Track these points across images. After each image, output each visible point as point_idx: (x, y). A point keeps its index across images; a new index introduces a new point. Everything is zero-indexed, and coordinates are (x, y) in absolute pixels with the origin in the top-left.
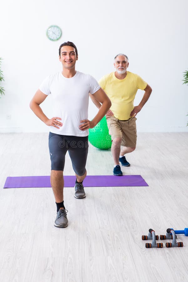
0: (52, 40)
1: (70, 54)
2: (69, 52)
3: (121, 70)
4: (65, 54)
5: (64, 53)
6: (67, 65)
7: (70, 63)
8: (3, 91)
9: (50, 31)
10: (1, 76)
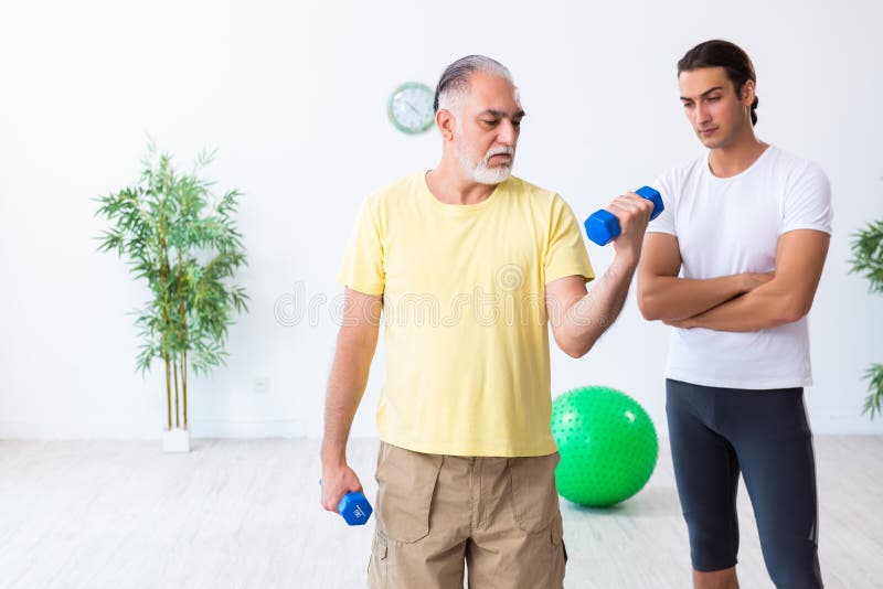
0: (409, 131)
8: (244, 299)
9: (398, 100)
10: (239, 250)
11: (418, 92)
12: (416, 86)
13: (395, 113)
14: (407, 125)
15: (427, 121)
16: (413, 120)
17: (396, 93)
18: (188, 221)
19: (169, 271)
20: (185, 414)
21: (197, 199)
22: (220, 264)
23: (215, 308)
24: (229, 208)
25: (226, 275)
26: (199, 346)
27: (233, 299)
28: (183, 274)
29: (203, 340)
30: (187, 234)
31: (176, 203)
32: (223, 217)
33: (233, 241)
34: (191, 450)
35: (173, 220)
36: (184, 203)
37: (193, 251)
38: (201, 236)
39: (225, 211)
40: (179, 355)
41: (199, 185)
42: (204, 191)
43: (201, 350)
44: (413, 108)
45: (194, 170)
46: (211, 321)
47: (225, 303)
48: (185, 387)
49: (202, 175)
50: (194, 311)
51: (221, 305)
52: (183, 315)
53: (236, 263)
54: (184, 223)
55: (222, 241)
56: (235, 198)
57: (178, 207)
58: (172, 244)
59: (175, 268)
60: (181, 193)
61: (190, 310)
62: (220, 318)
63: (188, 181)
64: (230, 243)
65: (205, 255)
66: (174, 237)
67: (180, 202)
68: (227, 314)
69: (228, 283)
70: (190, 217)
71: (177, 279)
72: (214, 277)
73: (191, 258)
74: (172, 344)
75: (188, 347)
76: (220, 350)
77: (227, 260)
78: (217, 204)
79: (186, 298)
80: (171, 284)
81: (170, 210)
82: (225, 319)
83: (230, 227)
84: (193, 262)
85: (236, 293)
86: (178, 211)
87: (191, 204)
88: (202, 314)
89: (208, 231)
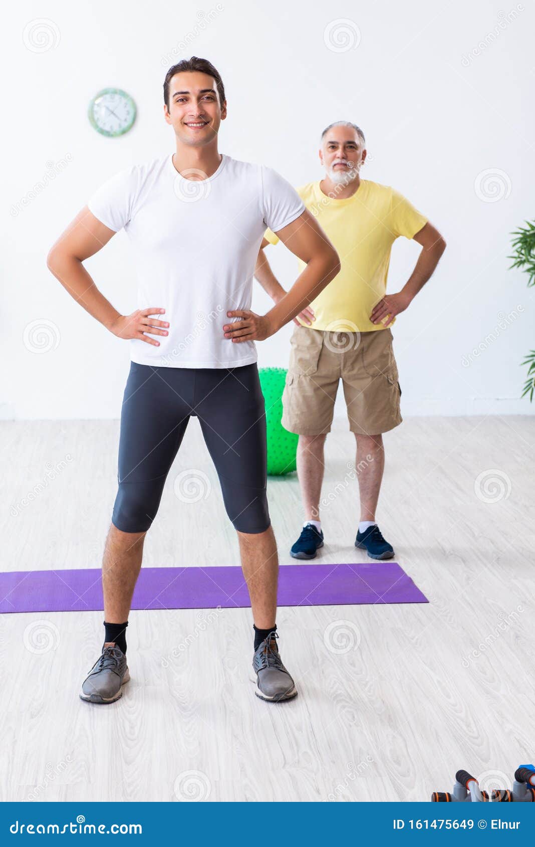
0: (108, 134)
1: (199, 99)
2: (197, 93)
3: (341, 169)
4: (182, 100)
5: (180, 96)
6: (191, 134)
7: (201, 127)
9: (98, 105)
11: (117, 97)
12: (115, 92)
13: (96, 117)
14: (107, 128)
15: (125, 125)
17: (97, 98)
44: (112, 113)
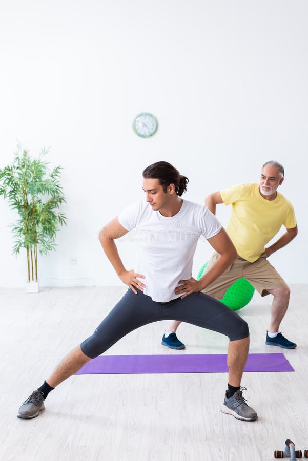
0: (143, 136)
3: (266, 190)
8: (64, 219)
9: (138, 121)
10: (61, 195)
11: (147, 117)
12: (146, 114)
13: (137, 127)
14: (142, 133)
15: (152, 131)
16: (145, 131)
17: (137, 118)
18: (36, 181)
19: (28, 206)
20: (36, 274)
21: (41, 171)
22: (52, 202)
23: (50, 223)
24: (56, 175)
25: (56, 207)
26: (43, 241)
27: (59, 220)
28: (34, 207)
29: (44, 238)
30: (36, 187)
31: (31, 173)
32: (54, 179)
33: (59, 191)
34: (39, 292)
35: (30, 181)
36: (35, 173)
37: (39, 196)
38: (43, 189)
39: (54, 177)
40: (33, 246)
41: (42, 164)
42: (44, 167)
43: (44, 243)
44: (145, 125)
45: (40, 158)
46: (48, 229)
47: (55, 221)
48: (36, 261)
49: (43, 159)
50: (40, 224)
51: (53, 221)
52: (35, 227)
53: (60, 202)
54: (35, 182)
55: (53, 191)
56: (59, 170)
57: (32, 175)
58: (29, 192)
59: (31, 204)
60: (33, 168)
61: (38, 224)
62: (52, 228)
63: (36, 162)
64: (57, 192)
65: (45, 198)
66: (30, 189)
67: (33, 172)
68: (56, 226)
69: (56, 211)
70: (38, 180)
71: (32, 210)
72: (50, 208)
73: (38, 200)
74: (30, 240)
75: (37, 242)
76: (52, 243)
77: (56, 200)
78: (51, 173)
79: (37, 218)
80: (29, 212)
81: (28, 176)
82: (55, 228)
83: (57, 184)
84: (40, 201)
85: (60, 216)
86: (32, 177)
87: (38, 173)
88: (44, 226)
89: (46, 186)
